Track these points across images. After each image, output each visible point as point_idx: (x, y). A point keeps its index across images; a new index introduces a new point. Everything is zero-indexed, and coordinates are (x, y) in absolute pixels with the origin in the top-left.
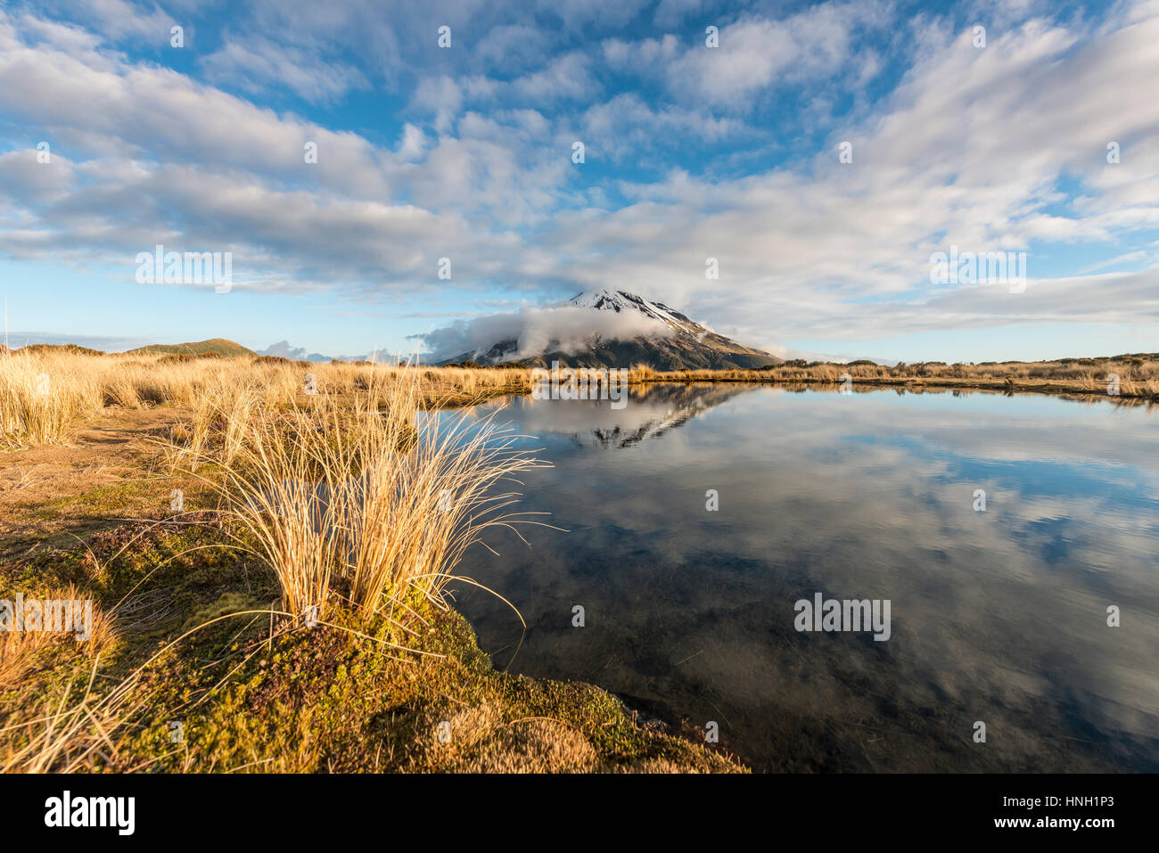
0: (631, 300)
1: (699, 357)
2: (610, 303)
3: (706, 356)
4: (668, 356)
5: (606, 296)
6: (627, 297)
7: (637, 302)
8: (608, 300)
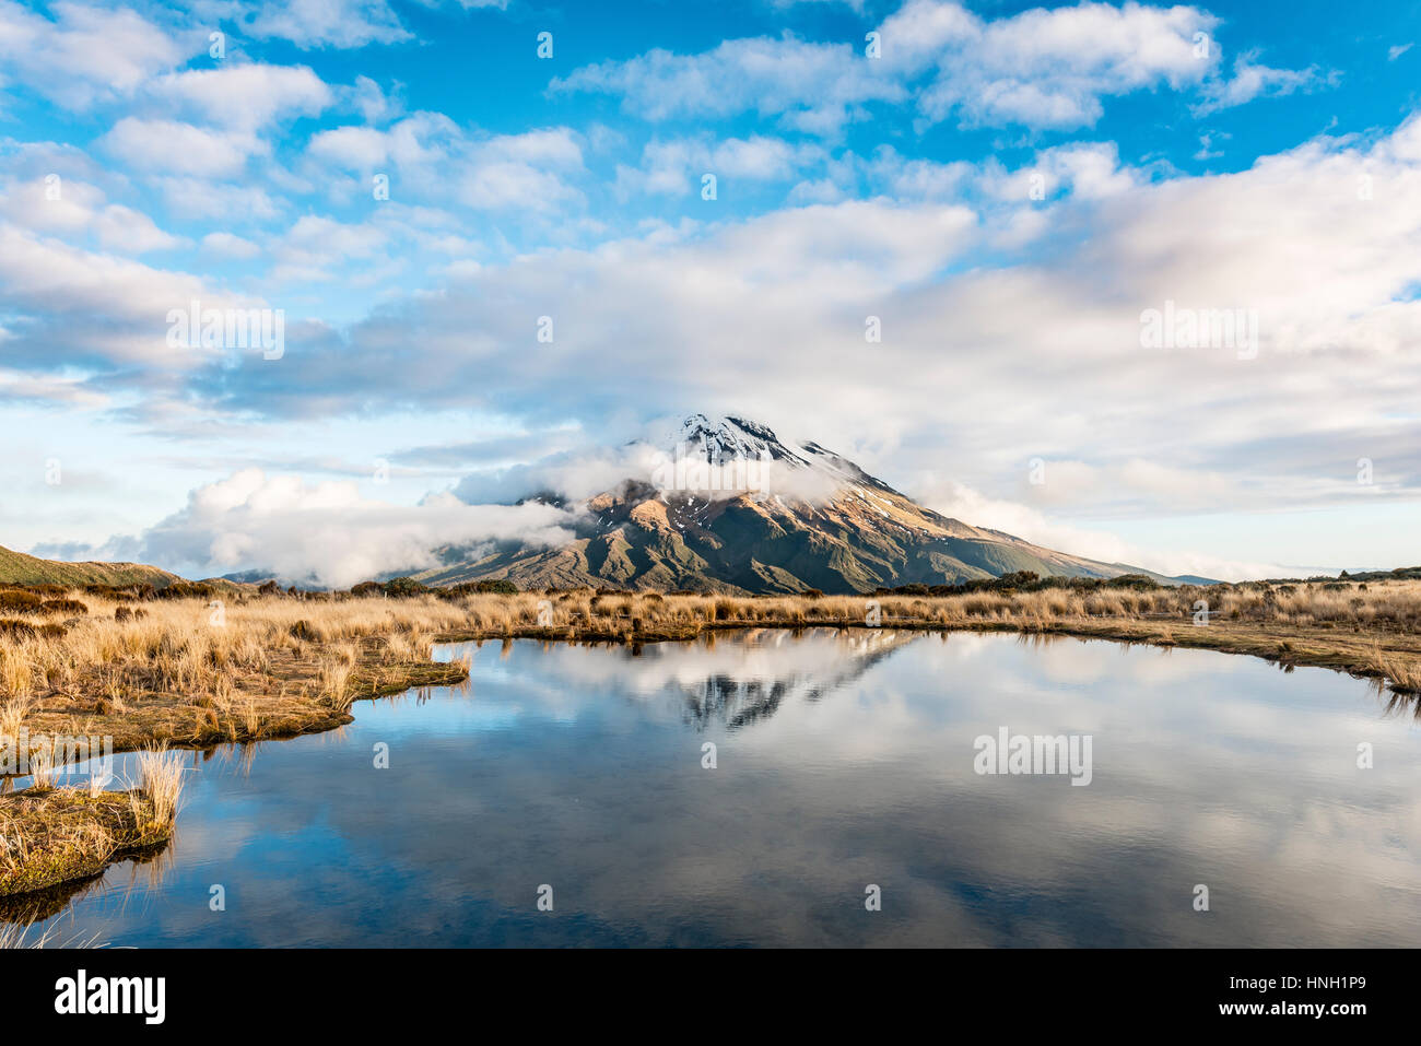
0: (754, 434)
1: (885, 543)
2: (713, 439)
3: (899, 542)
4: (825, 541)
5: (705, 426)
6: (746, 429)
7: (764, 436)
8: (709, 434)
